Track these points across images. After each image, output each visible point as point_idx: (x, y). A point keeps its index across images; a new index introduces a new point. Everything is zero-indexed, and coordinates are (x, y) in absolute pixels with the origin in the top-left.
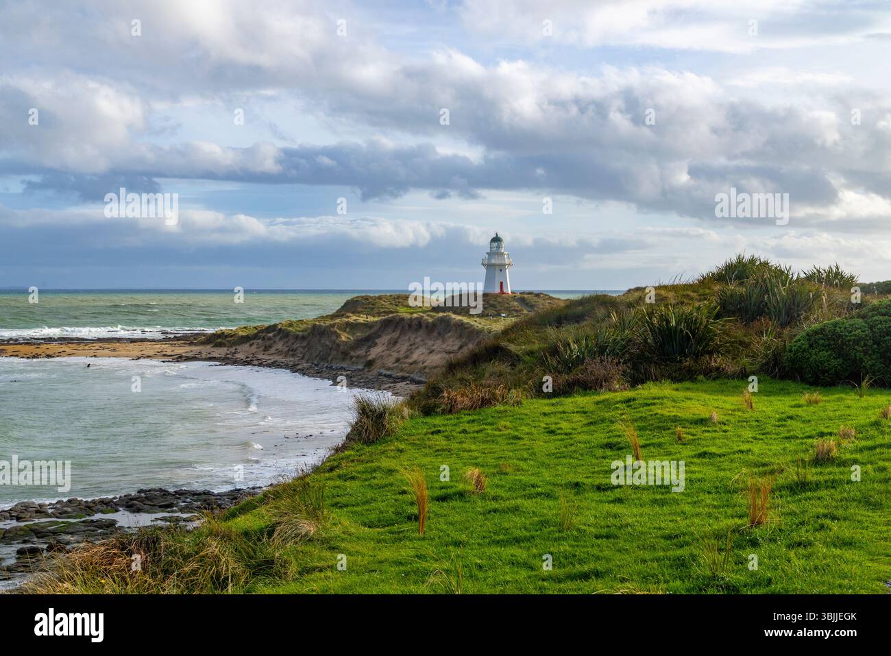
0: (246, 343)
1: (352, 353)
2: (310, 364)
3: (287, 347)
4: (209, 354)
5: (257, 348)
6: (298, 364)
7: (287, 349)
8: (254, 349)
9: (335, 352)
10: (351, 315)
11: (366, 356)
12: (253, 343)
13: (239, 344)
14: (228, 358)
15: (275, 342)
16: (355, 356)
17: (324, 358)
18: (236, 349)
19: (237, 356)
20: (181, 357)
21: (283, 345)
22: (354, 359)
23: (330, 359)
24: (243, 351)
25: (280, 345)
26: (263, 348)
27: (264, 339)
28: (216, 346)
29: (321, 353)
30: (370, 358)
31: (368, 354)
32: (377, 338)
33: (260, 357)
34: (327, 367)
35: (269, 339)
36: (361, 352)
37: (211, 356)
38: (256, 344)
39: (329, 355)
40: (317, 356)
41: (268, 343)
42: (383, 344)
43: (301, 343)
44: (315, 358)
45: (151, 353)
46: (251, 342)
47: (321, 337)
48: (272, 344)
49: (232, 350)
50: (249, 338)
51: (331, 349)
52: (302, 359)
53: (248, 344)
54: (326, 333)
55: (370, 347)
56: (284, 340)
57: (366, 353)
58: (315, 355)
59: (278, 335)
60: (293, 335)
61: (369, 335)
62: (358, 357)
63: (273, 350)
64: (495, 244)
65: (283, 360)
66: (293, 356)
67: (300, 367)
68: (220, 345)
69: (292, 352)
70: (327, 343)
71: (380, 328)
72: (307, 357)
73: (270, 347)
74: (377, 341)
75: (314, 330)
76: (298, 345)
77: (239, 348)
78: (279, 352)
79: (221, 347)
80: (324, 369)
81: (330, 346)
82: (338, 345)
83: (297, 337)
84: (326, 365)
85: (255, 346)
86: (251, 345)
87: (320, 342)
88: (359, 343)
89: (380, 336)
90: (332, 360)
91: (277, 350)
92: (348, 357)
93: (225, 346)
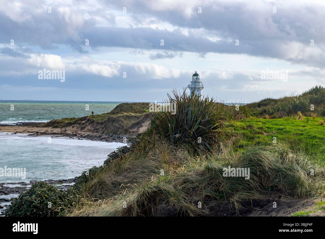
0: (70, 126)
1: (130, 130)
2: (108, 136)
3: (93, 128)
4: (52, 131)
5: (77, 128)
6: (102, 136)
7: (93, 129)
8: (75, 129)
9: (121, 130)
10: (124, 112)
11: (137, 132)
12: (74, 126)
13: (66, 127)
14: (63, 133)
15: (86, 125)
16: (131, 132)
17: (115, 133)
18: (65, 129)
19: (67, 132)
20: (37, 133)
21: (91, 127)
22: (131, 133)
23: (118, 133)
24: (69, 130)
25: (89, 127)
26: (80, 128)
27: (80, 124)
28: (54, 127)
29: (114, 130)
30: (139, 132)
31: (139, 130)
32: (142, 123)
33: (80, 132)
34: (117, 137)
35: (83, 124)
36: (135, 130)
37: (53, 132)
38: (76, 126)
39: (118, 131)
40: (111, 132)
41: (83, 126)
42: (146, 126)
43: (101, 126)
44: (111, 133)
45: (21, 131)
46: (73, 126)
47: (113, 123)
48: (85, 126)
49: (64, 129)
50: (71, 123)
51: (119, 128)
52: (103, 133)
53: (71, 127)
54: (116, 120)
55: (139, 127)
56: (91, 124)
57: (137, 130)
58: (110, 131)
59: (88, 122)
60: (96, 122)
61: (138, 122)
62: (133, 132)
63: (86, 129)
64: (195, 77)
65: (93, 134)
66: (97, 132)
67: (102, 137)
68: (56, 127)
69: (97, 130)
70: (117, 125)
71: (144, 118)
72: (106, 132)
73: (84, 128)
74: (142, 124)
75: (109, 119)
76: (99, 127)
77: (67, 129)
78: (89, 131)
79: (57, 128)
80: (116, 138)
81: (119, 127)
82: (123, 127)
83: (98, 123)
84: (116, 136)
85: (75, 128)
86: (73, 127)
87: (112, 125)
88: (134, 126)
89: (144, 122)
90: (119, 134)
91: (88, 129)
92: (128, 132)
93: (59, 127)
